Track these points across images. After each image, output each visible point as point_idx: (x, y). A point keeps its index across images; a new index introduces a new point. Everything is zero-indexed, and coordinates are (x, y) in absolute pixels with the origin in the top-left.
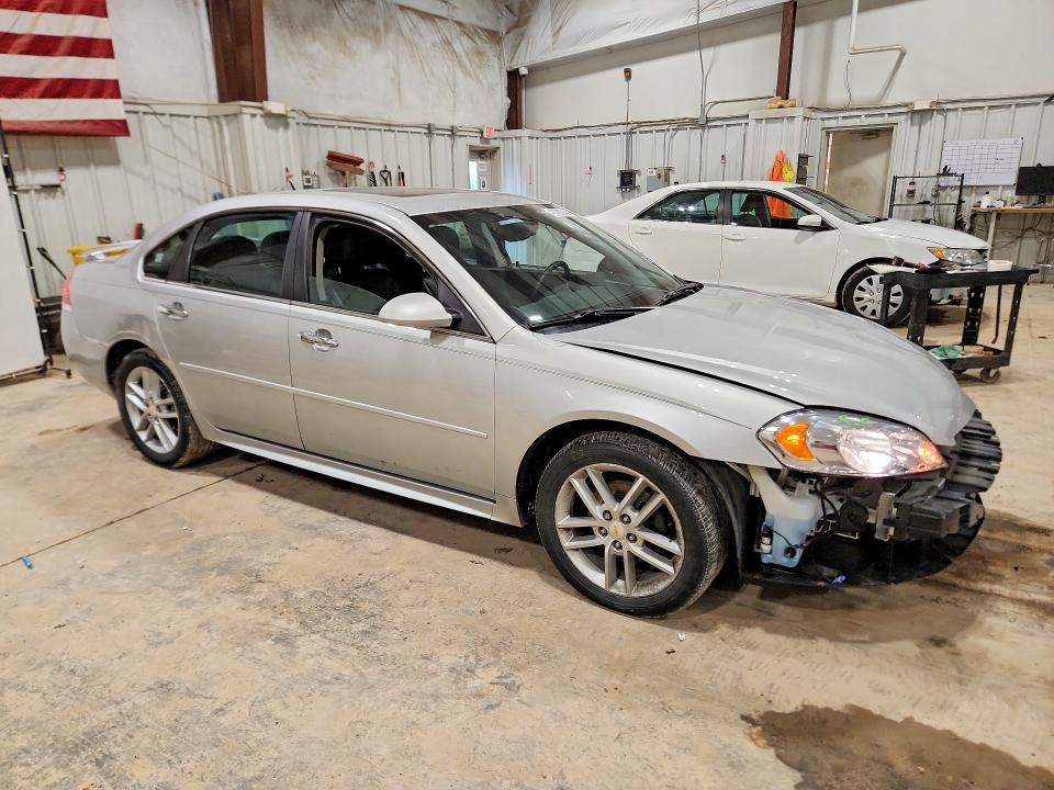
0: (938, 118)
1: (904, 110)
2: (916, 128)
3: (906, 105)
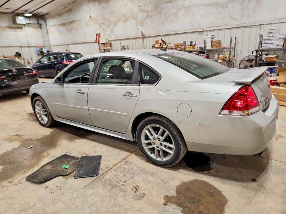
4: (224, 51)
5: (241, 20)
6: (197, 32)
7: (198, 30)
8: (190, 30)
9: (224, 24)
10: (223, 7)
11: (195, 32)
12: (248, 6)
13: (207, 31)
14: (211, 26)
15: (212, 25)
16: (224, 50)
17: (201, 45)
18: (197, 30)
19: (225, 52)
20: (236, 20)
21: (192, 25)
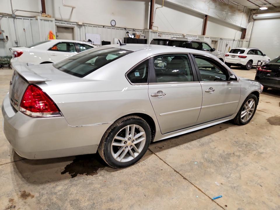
0: (83, 27)
1: (76, 24)
2: (79, 29)
3: (77, 23)
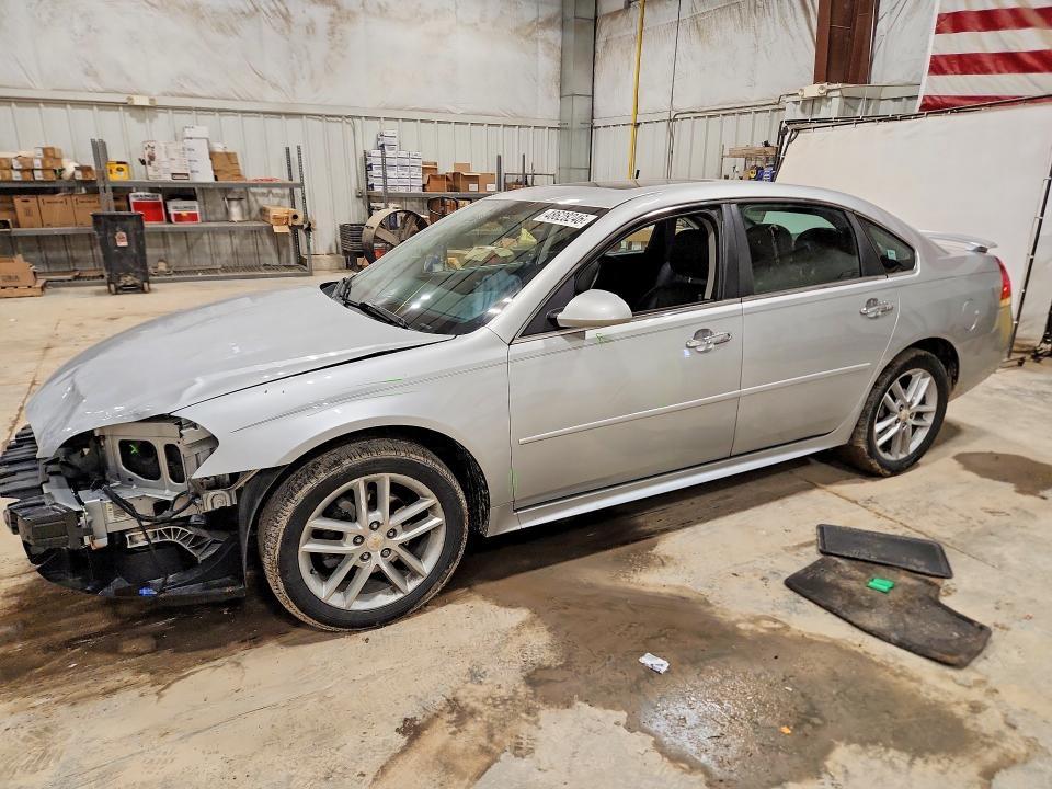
4: (254, 194)
5: (294, 91)
6: (127, 106)
7: (130, 99)
8: (81, 91)
9: (235, 93)
10: (220, 28)
11: (115, 106)
12: (306, 47)
13: (166, 108)
14: (183, 91)
15: (185, 85)
16: (253, 190)
17: (175, 163)
18: (123, 99)
19: (258, 198)
20: (275, 86)
21: (90, 72)
